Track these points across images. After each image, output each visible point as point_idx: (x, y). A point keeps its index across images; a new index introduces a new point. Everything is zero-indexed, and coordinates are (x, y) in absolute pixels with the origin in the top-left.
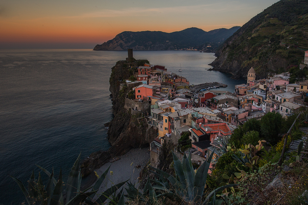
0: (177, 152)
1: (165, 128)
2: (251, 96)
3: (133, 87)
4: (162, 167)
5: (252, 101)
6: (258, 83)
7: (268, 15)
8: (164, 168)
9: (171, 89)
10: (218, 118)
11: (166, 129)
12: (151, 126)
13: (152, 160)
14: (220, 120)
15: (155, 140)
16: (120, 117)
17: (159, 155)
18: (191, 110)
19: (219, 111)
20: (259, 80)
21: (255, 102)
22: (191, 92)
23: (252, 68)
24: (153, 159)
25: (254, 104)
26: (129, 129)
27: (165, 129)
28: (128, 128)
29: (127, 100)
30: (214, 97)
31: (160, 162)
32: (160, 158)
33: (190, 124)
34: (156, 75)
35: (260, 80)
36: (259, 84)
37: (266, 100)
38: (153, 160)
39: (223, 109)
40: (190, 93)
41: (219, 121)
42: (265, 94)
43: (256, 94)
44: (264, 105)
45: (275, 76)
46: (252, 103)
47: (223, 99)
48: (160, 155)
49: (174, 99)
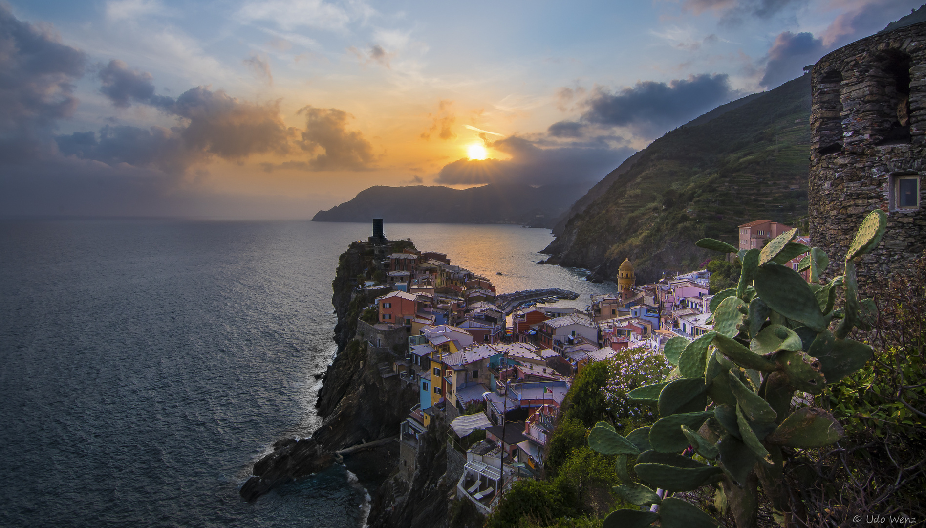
0: (452, 448)
1: (435, 388)
2: (625, 320)
3: (376, 297)
4: (425, 482)
5: (629, 332)
6: (641, 291)
7: (656, 154)
8: (429, 485)
9: (456, 302)
10: (549, 370)
11: (437, 390)
12: (408, 383)
13: (403, 464)
14: (553, 374)
15: (411, 417)
16: (344, 362)
17: (419, 453)
18: (491, 348)
19: (554, 354)
20: (642, 287)
21: (634, 333)
22: (498, 310)
23: (627, 260)
24: (405, 462)
25: (632, 338)
26: (360, 388)
27: (435, 392)
28: (359, 385)
29: (361, 324)
30: (547, 322)
31: (420, 471)
32: (422, 460)
33: (486, 381)
34: (427, 272)
35: (645, 286)
36: (643, 294)
37: (659, 329)
38: (405, 465)
39: (566, 348)
40: (496, 311)
41: (550, 376)
42: (657, 317)
43: (637, 315)
44: (656, 340)
45: (677, 277)
46: (629, 335)
47: (565, 325)
48: (421, 453)
49: (461, 322)
